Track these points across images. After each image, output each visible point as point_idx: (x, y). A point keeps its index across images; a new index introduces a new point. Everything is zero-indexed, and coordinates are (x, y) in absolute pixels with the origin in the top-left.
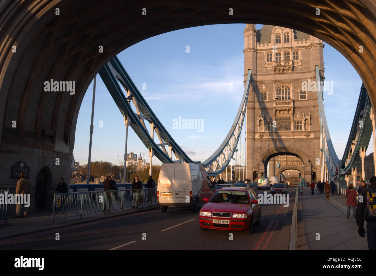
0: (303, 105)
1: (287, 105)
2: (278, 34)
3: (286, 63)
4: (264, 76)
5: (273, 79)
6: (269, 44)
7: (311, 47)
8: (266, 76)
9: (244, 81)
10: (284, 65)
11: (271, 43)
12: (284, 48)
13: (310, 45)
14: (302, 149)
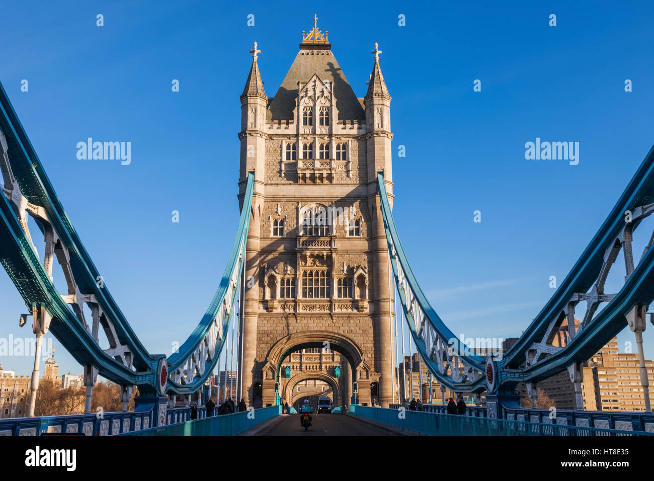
0: (353, 248)
1: (324, 247)
2: (308, 108)
3: (322, 165)
4: (279, 187)
5: (296, 194)
6: (290, 125)
7: (370, 137)
8: (283, 187)
9: (238, 194)
10: (319, 167)
11: (293, 123)
12: (320, 135)
13: (366, 134)
14: (351, 336)
